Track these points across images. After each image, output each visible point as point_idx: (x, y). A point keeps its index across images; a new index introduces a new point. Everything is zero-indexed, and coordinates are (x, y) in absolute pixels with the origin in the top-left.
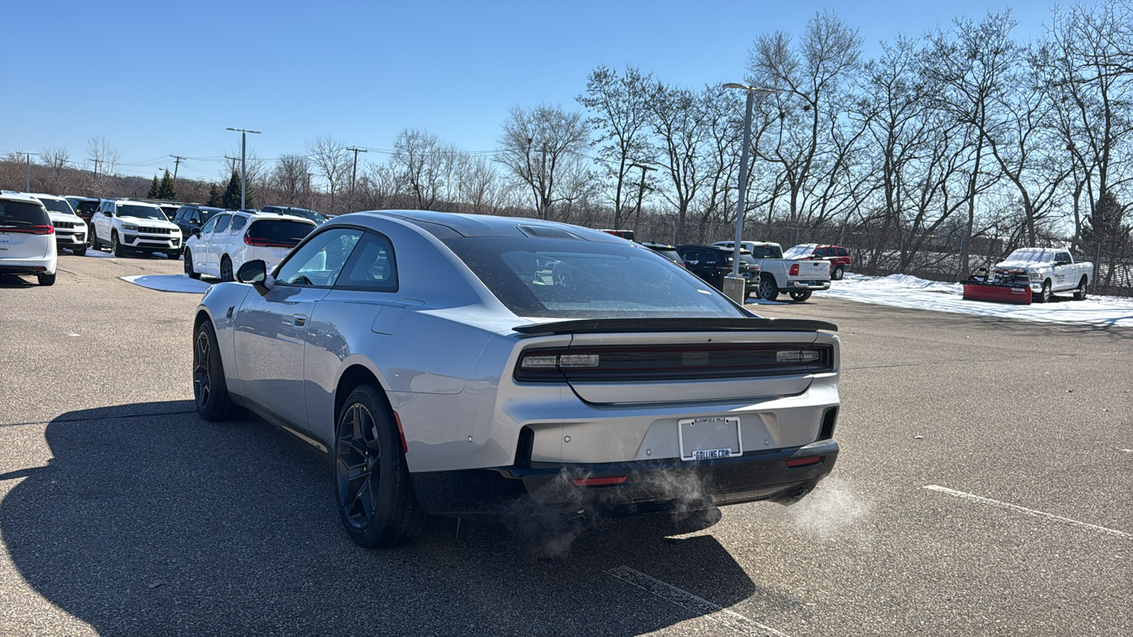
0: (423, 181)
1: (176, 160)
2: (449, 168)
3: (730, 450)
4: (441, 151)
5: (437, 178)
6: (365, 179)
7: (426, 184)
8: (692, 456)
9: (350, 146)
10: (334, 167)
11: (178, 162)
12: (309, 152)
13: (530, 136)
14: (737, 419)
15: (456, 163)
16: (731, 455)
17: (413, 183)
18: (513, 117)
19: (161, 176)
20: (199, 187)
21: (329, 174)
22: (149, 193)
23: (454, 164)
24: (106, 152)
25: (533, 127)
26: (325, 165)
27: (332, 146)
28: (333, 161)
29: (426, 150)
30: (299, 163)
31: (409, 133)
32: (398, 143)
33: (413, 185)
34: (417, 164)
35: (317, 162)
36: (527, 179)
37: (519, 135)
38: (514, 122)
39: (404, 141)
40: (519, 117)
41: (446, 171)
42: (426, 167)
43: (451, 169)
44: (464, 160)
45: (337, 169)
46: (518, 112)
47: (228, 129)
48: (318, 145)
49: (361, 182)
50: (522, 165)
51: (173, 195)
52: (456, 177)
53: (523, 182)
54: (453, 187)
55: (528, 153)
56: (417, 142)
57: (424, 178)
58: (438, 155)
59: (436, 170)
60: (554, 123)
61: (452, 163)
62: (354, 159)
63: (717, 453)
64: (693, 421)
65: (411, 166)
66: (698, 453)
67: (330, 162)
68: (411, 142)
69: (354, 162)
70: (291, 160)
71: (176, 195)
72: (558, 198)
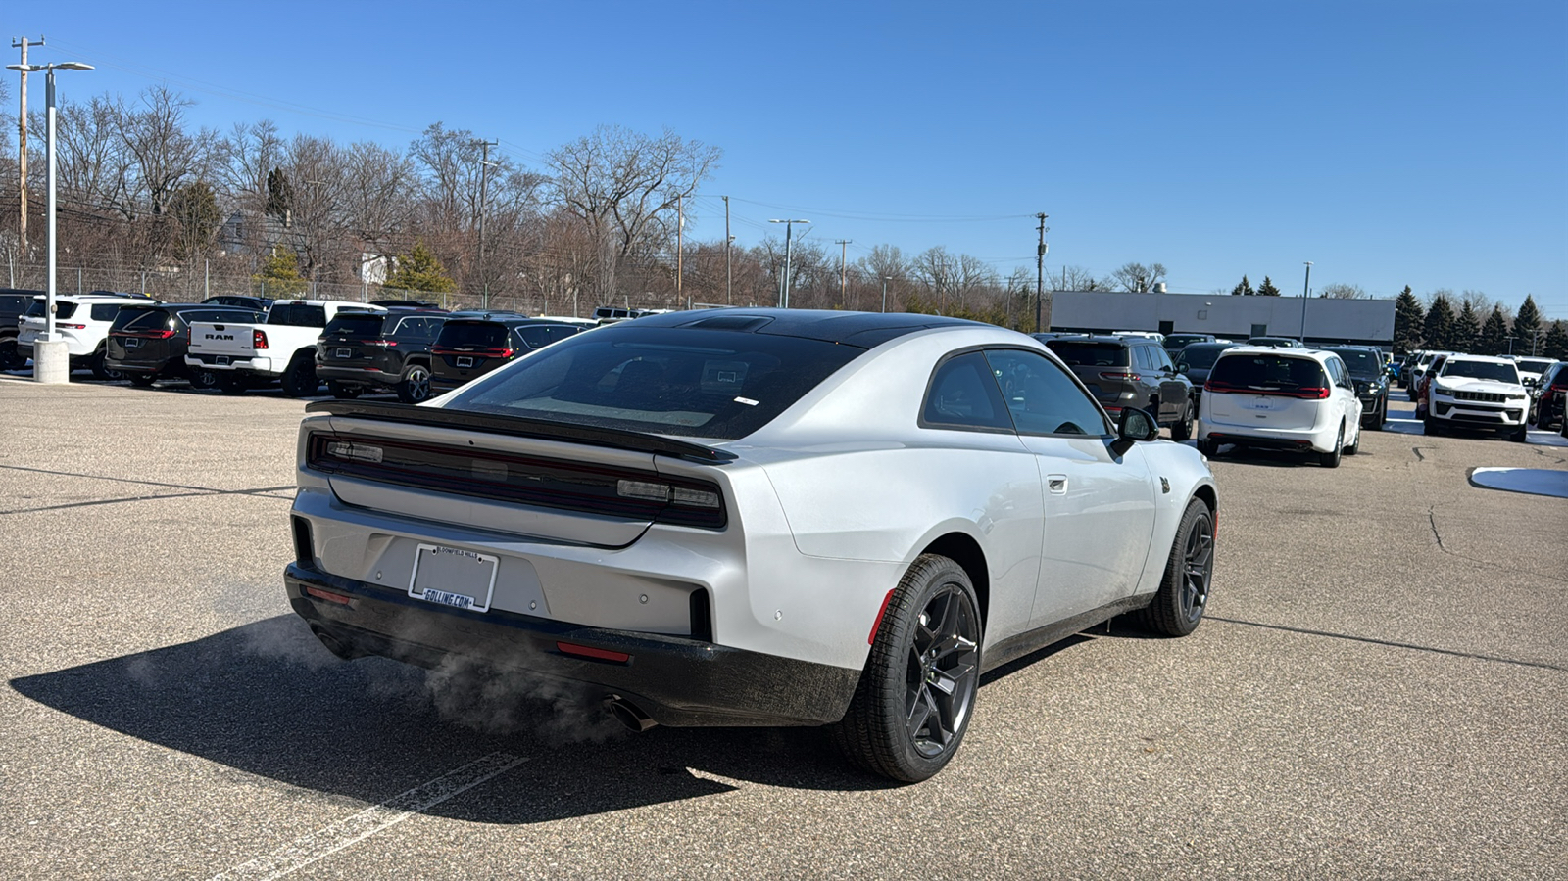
3: (472, 600)
8: (421, 594)
14: (495, 559)
63: (454, 599)
64: (435, 548)
66: (430, 591)
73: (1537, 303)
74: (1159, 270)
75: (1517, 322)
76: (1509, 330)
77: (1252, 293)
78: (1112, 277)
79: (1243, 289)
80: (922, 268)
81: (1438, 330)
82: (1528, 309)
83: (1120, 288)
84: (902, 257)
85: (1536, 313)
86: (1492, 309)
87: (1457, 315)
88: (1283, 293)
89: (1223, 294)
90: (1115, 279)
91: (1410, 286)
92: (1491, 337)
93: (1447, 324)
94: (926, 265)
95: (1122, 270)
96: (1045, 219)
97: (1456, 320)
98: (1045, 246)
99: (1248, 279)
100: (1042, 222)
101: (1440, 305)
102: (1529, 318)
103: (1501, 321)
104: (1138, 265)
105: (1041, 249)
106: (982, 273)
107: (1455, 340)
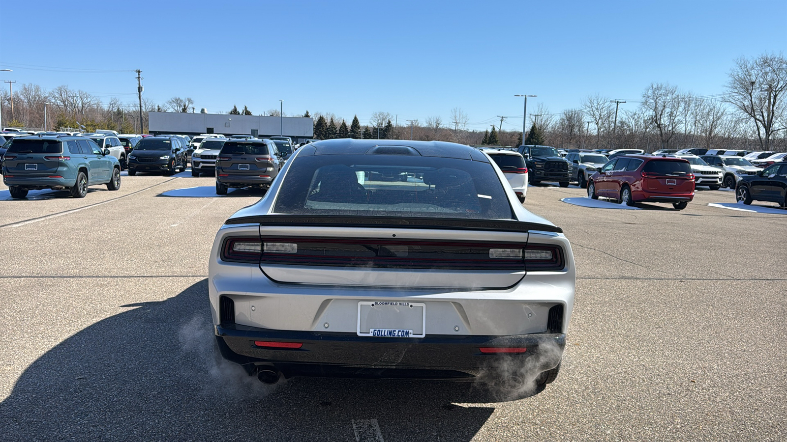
0: (665, 120)
1: (501, 119)
2: (686, 110)
3: (411, 331)
4: (680, 97)
5: (676, 118)
6: (622, 123)
7: (667, 123)
8: (369, 333)
9: (612, 99)
10: (600, 115)
11: (502, 120)
12: (583, 106)
13: (754, 79)
14: (423, 305)
15: (692, 105)
16: (411, 336)
17: (657, 123)
18: (738, 66)
19: (490, 130)
20: (513, 136)
21: (596, 121)
22: (483, 141)
23: (691, 106)
24: (461, 117)
25: (756, 72)
26: (594, 114)
27: (599, 101)
28: (599, 112)
29: (668, 98)
30: (576, 115)
31: (655, 86)
32: (646, 94)
33: (656, 125)
34: (660, 108)
35: (588, 113)
36: (751, 114)
37: (744, 80)
38: (738, 69)
39: (650, 93)
40: (743, 65)
41: (684, 112)
42: (668, 110)
43: (688, 111)
44: (699, 102)
45: (602, 116)
46: (743, 62)
47: (515, 96)
48: (589, 101)
49: (619, 125)
50: (747, 103)
51: (496, 141)
52: (692, 116)
53: (748, 116)
54: (689, 124)
55: (751, 93)
56: (660, 92)
57: (666, 119)
58: (677, 102)
59: (675, 112)
60: (775, 67)
61: (689, 106)
62: (616, 108)
63: (396, 333)
64: (374, 303)
65: (655, 110)
66: (375, 330)
67: (597, 113)
68: (656, 93)
69: (615, 111)
70: (570, 113)
71: (498, 142)
72: (780, 128)
73: (358, 118)
74: (190, 101)
75: (352, 127)
76: (349, 131)
77: (239, 113)
78: (166, 104)
79: (235, 112)
80: (54, 97)
81: (321, 131)
82: (355, 121)
83: (171, 110)
84: (42, 91)
85: (359, 123)
86: (342, 122)
87: (328, 124)
88: (254, 114)
89: (222, 114)
90: (168, 106)
91: (308, 111)
92: (342, 134)
93: (325, 128)
94: (57, 96)
95: (171, 101)
96: (140, 73)
97: (328, 126)
98: (142, 87)
99: (236, 107)
100: (139, 75)
101: (321, 119)
102: (357, 125)
103: (346, 126)
104: (179, 98)
105: (140, 89)
106: (92, 101)
107: (329, 135)
